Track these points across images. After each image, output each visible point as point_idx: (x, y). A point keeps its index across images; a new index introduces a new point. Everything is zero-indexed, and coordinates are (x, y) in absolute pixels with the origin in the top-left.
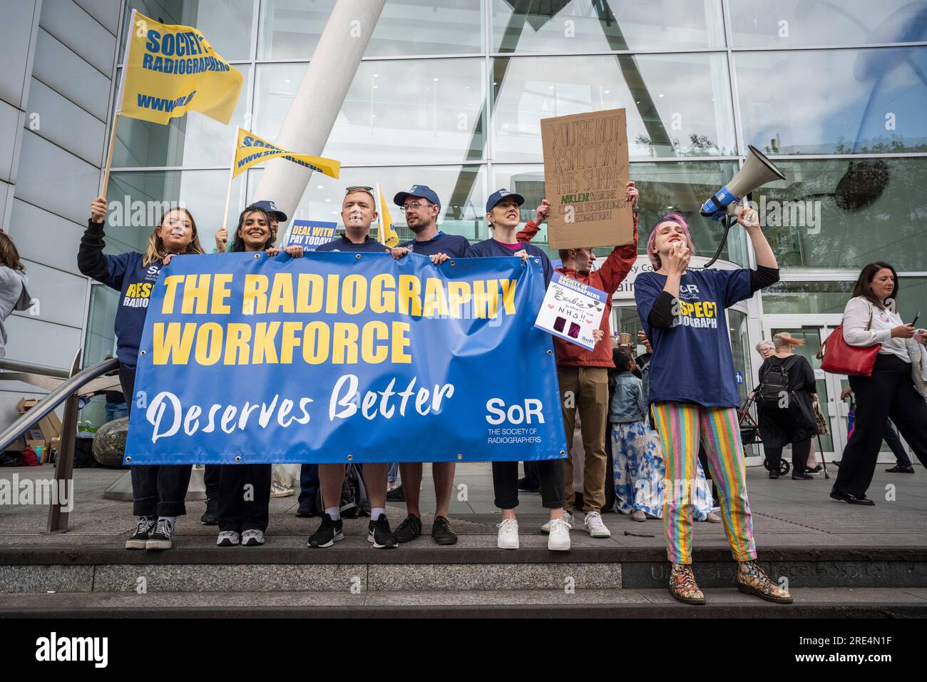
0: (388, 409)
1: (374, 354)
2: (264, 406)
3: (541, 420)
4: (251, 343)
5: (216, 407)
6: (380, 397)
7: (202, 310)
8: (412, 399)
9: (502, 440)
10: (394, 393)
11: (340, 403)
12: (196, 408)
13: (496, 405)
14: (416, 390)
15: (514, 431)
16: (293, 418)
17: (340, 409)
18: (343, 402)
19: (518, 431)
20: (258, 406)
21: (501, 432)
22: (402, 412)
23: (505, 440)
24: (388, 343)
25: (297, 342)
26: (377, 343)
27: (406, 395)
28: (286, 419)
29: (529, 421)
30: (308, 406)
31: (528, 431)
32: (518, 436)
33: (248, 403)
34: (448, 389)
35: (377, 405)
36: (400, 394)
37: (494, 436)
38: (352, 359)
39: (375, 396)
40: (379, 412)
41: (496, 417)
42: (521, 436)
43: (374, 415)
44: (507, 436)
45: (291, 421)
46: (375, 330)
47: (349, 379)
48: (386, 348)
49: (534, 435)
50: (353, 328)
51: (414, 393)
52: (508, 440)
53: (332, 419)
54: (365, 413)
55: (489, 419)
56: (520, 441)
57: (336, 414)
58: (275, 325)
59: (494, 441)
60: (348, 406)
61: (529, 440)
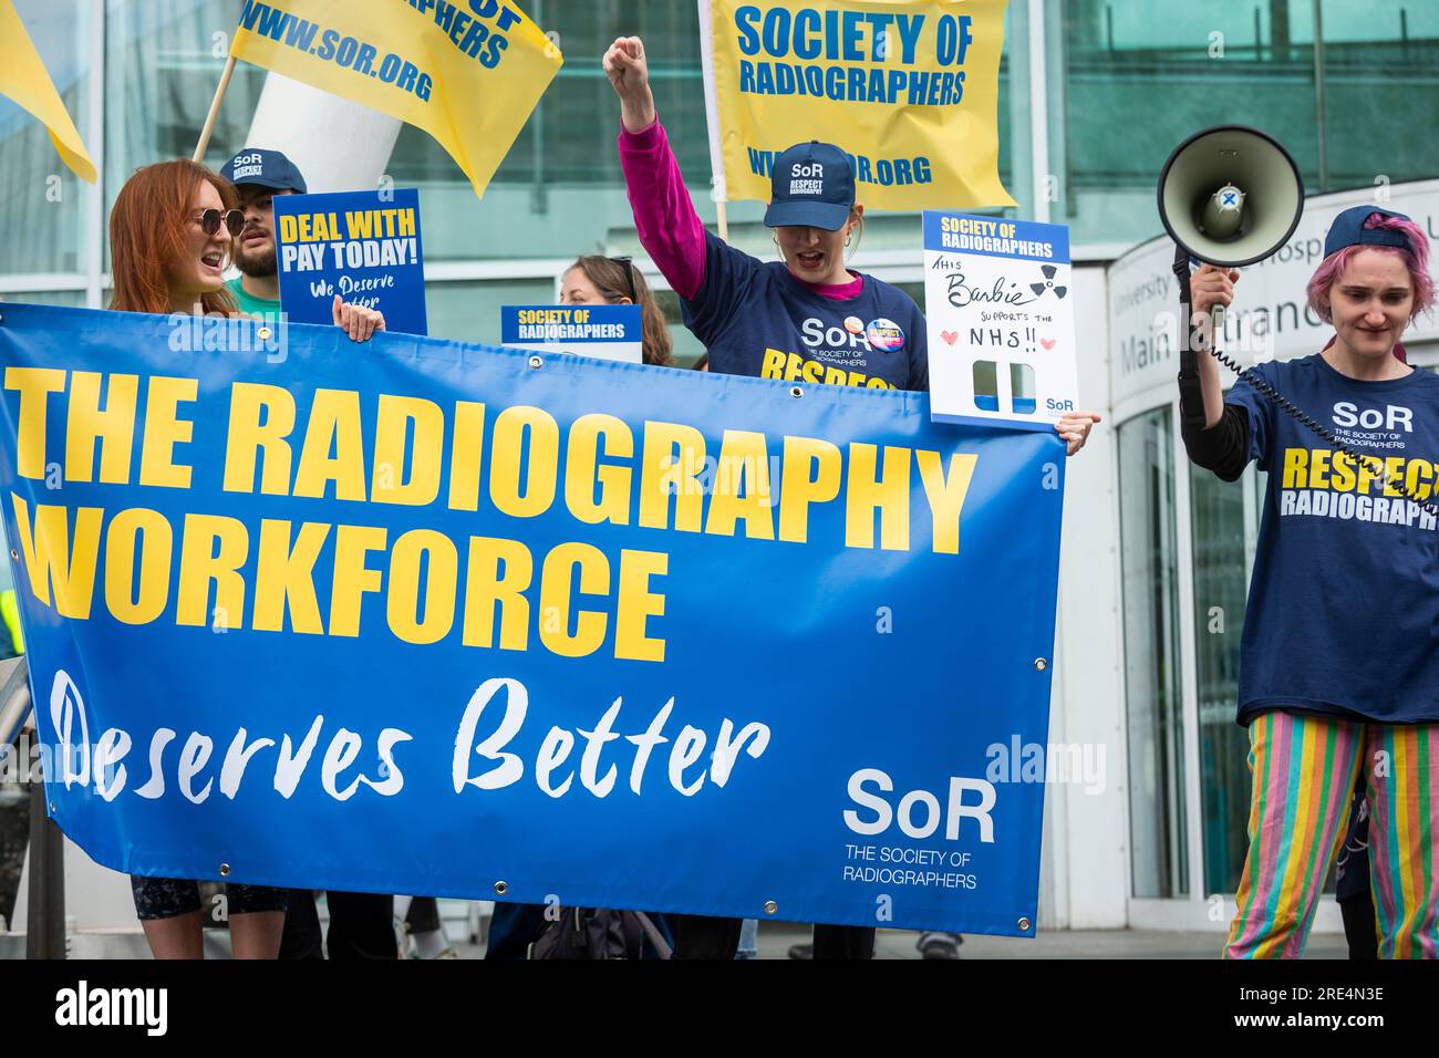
0: (600, 774)
1: (572, 630)
2: (287, 742)
3: (987, 835)
4: (249, 572)
5: (163, 736)
6: (580, 745)
7: (115, 472)
8: (661, 754)
9: (878, 875)
10: (616, 735)
11: (481, 749)
12: (118, 737)
13: (871, 787)
14: (671, 731)
15: (910, 856)
16: (362, 777)
17: (479, 765)
18: (489, 749)
19: (919, 857)
20: (272, 743)
21: (878, 853)
22: (636, 784)
23: (886, 876)
24: (607, 604)
25: (372, 581)
26: (580, 602)
27: (646, 742)
28: (343, 780)
29: (953, 833)
30: (397, 749)
31: (946, 860)
32: (917, 868)
33: (242, 734)
34: (754, 736)
35: (574, 761)
36: (633, 739)
37: (859, 863)
38: (515, 639)
39: (568, 739)
40: (577, 780)
41: (868, 815)
42: (925, 869)
43: (565, 787)
44: (891, 865)
45: (355, 786)
46: (577, 569)
47: (504, 688)
48: (601, 618)
49: (959, 870)
50: (518, 555)
51: (666, 740)
52: (892, 876)
53: (459, 788)
54: (543, 781)
55: (850, 818)
56: (923, 879)
57: (469, 777)
58: (314, 533)
59: (860, 874)
60: (501, 761)
61: (946, 880)
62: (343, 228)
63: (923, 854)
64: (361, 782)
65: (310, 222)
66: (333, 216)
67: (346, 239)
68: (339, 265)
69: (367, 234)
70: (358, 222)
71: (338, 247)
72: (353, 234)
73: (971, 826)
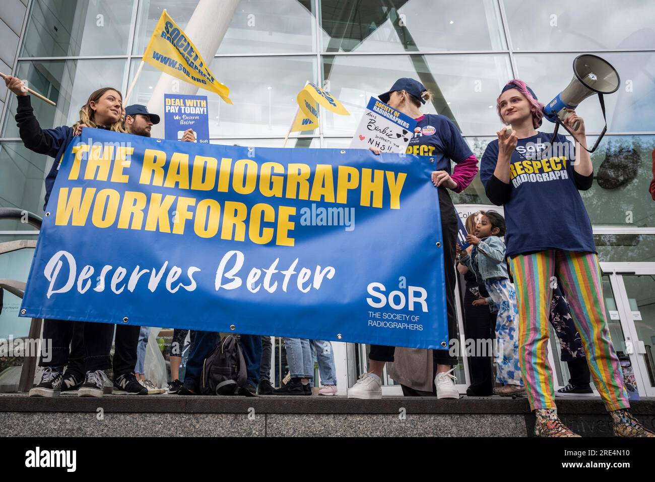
0: (271, 285)
1: (261, 235)
2: (154, 271)
3: (425, 309)
4: (146, 211)
5: (107, 268)
6: (263, 275)
7: (103, 177)
8: (294, 278)
9: (382, 324)
10: (277, 271)
11: (227, 275)
12: (89, 268)
13: (376, 289)
14: (298, 270)
15: (395, 316)
16: (181, 284)
17: (225, 281)
18: (229, 275)
19: (398, 317)
20: (148, 271)
21: (382, 316)
22: (285, 288)
23: (385, 324)
24: (274, 225)
25: (190, 216)
26: (264, 224)
27: (288, 273)
28: (174, 285)
29: (411, 308)
30: (195, 275)
31: (410, 318)
32: (398, 321)
33: (138, 267)
34: (329, 271)
35: (261, 281)
36: (284, 272)
37: (374, 319)
38: (240, 237)
39: (259, 272)
40: (262, 286)
41: (377, 300)
42: (401, 322)
43: (258, 289)
44: (388, 320)
45: (178, 287)
46: (263, 213)
47: (235, 254)
48: (271, 230)
49: (415, 323)
50: (242, 207)
51: (296, 273)
52: (388, 325)
53: (217, 289)
54: (249, 287)
55: (370, 301)
56: (401, 326)
57: (221, 285)
58: (170, 199)
59: (375, 324)
60: (233, 280)
61: (410, 326)
62: (184, 103)
63: (400, 316)
64: (180, 286)
65: (175, 101)
66: (182, 100)
67: (185, 106)
68: (183, 112)
69: (192, 105)
70: (188, 102)
71: (183, 108)
72: (188, 105)
73: (418, 305)
